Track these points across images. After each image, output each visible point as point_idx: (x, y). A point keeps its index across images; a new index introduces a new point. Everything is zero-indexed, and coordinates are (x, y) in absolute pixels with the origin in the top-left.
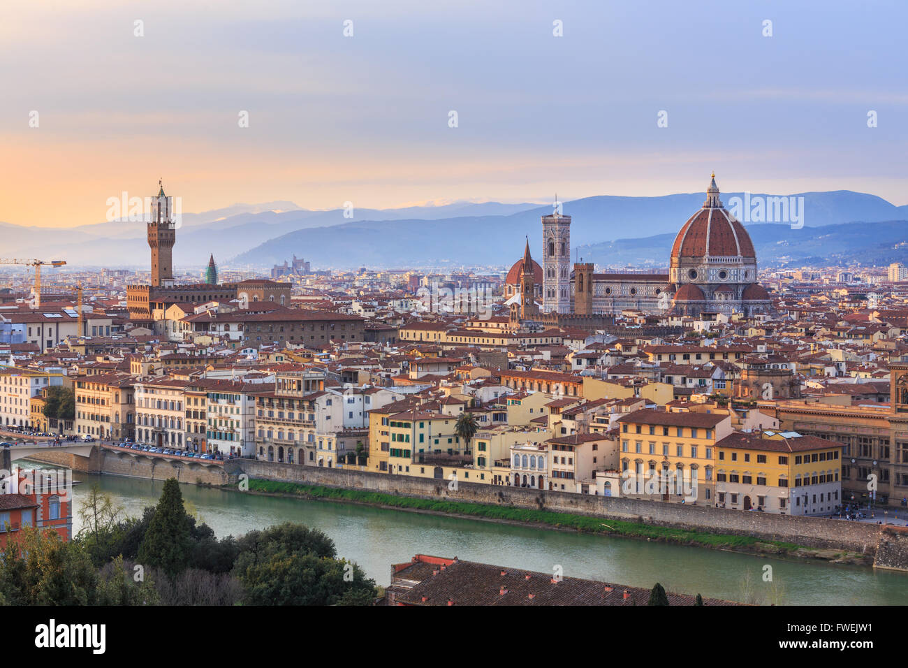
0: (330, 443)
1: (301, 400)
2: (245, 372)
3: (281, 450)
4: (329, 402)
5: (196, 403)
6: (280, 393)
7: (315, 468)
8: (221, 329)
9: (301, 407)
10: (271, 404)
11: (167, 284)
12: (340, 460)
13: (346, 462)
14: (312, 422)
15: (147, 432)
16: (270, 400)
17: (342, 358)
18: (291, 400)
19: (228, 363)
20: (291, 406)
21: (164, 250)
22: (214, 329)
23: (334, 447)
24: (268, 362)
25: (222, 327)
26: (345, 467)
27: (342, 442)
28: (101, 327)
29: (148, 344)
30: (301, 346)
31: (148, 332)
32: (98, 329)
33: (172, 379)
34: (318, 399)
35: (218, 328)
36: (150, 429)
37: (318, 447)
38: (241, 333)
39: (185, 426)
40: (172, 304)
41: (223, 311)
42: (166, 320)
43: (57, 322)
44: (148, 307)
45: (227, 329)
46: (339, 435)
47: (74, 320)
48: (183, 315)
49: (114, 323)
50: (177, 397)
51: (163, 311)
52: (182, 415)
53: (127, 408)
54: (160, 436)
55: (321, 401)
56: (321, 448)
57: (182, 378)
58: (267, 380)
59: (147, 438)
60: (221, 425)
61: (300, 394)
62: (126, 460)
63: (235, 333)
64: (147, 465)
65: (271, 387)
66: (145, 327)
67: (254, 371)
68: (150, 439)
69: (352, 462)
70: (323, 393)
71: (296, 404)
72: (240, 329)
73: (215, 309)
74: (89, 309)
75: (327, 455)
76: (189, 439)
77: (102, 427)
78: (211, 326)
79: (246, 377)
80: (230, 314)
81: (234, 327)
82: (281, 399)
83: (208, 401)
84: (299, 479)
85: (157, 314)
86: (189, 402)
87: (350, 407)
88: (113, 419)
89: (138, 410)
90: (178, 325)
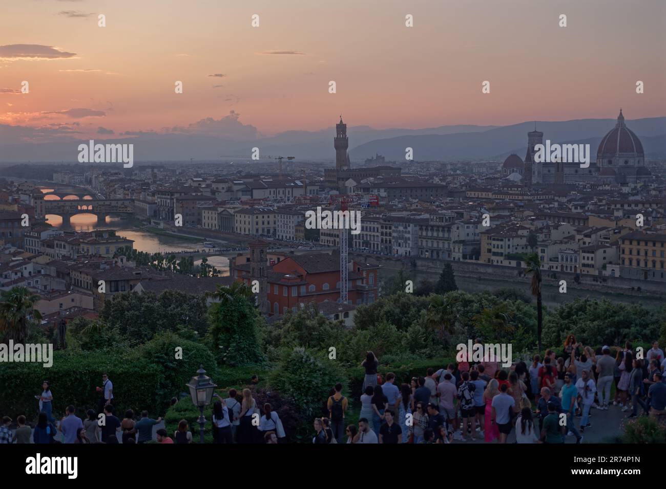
0: (459, 249)
1: (443, 227)
2: (409, 213)
3: (432, 252)
4: (458, 228)
5: (386, 228)
6: (431, 223)
7: (452, 262)
8: (375, 192)
9: (443, 231)
10: (427, 230)
11: (345, 168)
12: (464, 257)
13: (474, 258)
14: (449, 238)
15: (359, 243)
16: (426, 226)
18: (438, 227)
20: (438, 230)
21: (342, 150)
22: (372, 191)
23: (461, 251)
24: (412, 208)
25: (376, 191)
26: (474, 261)
27: (465, 249)
28: (314, 190)
30: (417, 200)
31: (337, 193)
32: (312, 191)
33: (372, 216)
34: (452, 227)
35: (374, 191)
36: (361, 241)
37: (452, 251)
39: (380, 240)
40: (349, 178)
41: (376, 182)
42: (346, 187)
43: (292, 188)
44: (336, 180)
45: (379, 191)
46: (464, 245)
47: (300, 187)
48: (355, 184)
49: (320, 188)
50: (376, 225)
51: (343, 182)
52: (379, 234)
54: (366, 245)
55: (454, 228)
56: (454, 251)
57: (379, 216)
58: (422, 217)
59: (360, 246)
60: (400, 239)
61: (443, 224)
63: (383, 193)
65: (427, 220)
66: (335, 190)
67: (414, 212)
69: (471, 258)
70: (454, 224)
71: (440, 229)
72: (385, 192)
73: (372, 181)
75: (458, 255)
76: (382, 246)
77: (335, 240)
78: (371, 189)
79: (411, 215)
80: (380, 184)
81: (382, 190)
82: (432, 227)
83: (393, 228)
85: (341, 183)
86: (383, 228)
87: (468, 231)
90: (352, 189)
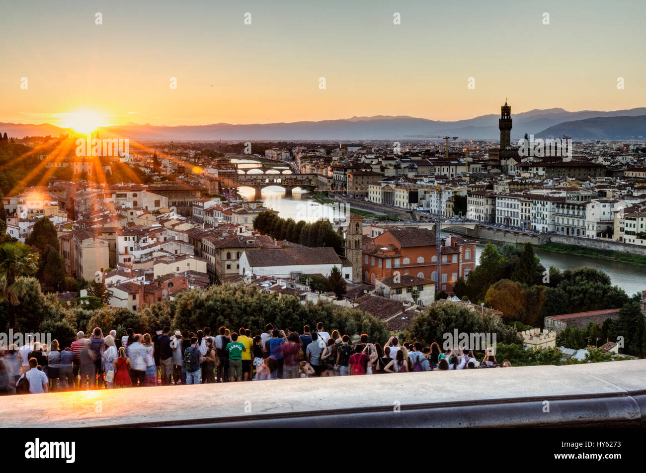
0: (593, 227)
1: (579, 206)
2: (550, 191)
3: (568, 229)
4: (593, 207)
5: (526, 205)
6: (567, 201)
7: (585, 239)
8: (534, 170)
9: (578, 209)
10: (563, 207)
11: (508, 148)
12: (598, 235)
13: (602, 236)
14: (584, 217)
15: (501, 218)
16: (563, 205)
17: (596, 185)
18: (574, 205)
19: (540, 186)
20: (573, 208)
21: (506, 132)
22: (531, 170)
23: (595, 229)
24: (560, 186)
25: (535, 169)
26: (601, 238)
27: (599, 227)
28: (476, 168)
29: (499, 176)
30: (574, 179)
31: (499, 171)
32: (475, 169)
33: (514, 193)
34: (587, 205)
35: (533, 170)
36: (503, 217)
37: (587, 229)
38: (544, 172)
39: (520, 216)
40: (510, 158)
41: (535, 161)
42: (507, 165)
43: (456, 165)
44: (498, 159)
45: (537, 170)
46: (598, 223)
47: (464, 165)
48: (516, 163)
49: (482, 166)
50: (516, 202)
51: (505, 161)
52: (519, 211)
53: (492, 207)
54: (508, 220)
55: (589, 206)
56: (588, 229)
57: (519, 193)
58: (561, 195)
59: (501, 221)
60: (538, 216)
61: (578, 202)
62: (491, 232)
63: (541, 172)
64: (501, 234)
65: (563, 199)
66: (497, 168)
67: (554, 191)
68: (503, 222)
69: (604, 236)
70: (590, 202)
71: (576, 207)
72: (544, 170)
73: (531, 160)
74: (470, 160)
75: (591, 233)
76: (522, 222)
77: (480, 216)
78: (530, 168)
79: (551, 193)
80: (539, 163)
81: (540, 169)
82: (568, 204)
83: (532, 205)
84: (577, 244)
85: (503, 162)
86: (522, 205)
87: (604, 209)
88: (485, 212)
89: (497, 208)
90: (513, 168)
